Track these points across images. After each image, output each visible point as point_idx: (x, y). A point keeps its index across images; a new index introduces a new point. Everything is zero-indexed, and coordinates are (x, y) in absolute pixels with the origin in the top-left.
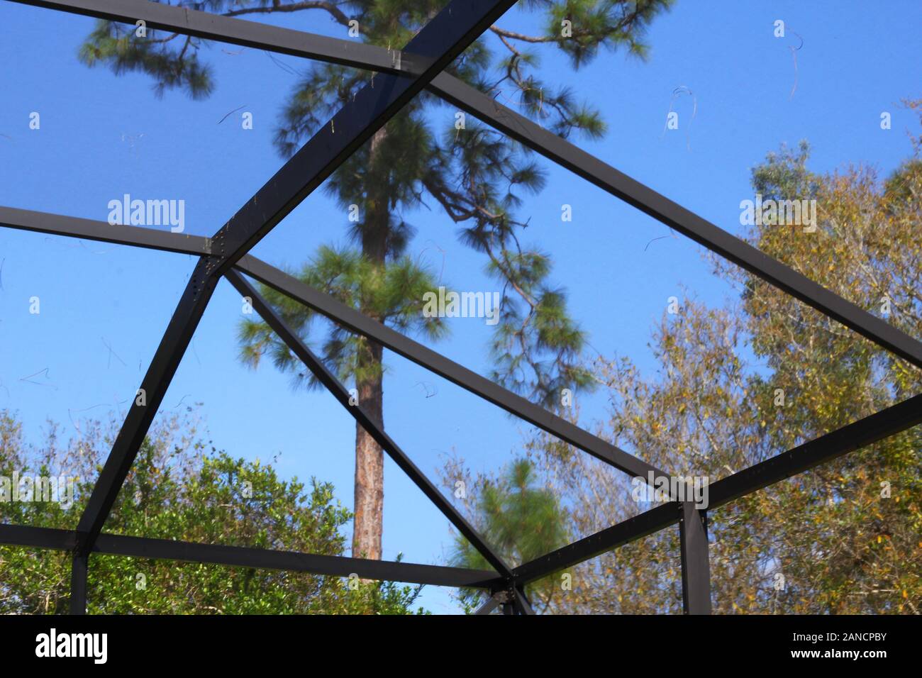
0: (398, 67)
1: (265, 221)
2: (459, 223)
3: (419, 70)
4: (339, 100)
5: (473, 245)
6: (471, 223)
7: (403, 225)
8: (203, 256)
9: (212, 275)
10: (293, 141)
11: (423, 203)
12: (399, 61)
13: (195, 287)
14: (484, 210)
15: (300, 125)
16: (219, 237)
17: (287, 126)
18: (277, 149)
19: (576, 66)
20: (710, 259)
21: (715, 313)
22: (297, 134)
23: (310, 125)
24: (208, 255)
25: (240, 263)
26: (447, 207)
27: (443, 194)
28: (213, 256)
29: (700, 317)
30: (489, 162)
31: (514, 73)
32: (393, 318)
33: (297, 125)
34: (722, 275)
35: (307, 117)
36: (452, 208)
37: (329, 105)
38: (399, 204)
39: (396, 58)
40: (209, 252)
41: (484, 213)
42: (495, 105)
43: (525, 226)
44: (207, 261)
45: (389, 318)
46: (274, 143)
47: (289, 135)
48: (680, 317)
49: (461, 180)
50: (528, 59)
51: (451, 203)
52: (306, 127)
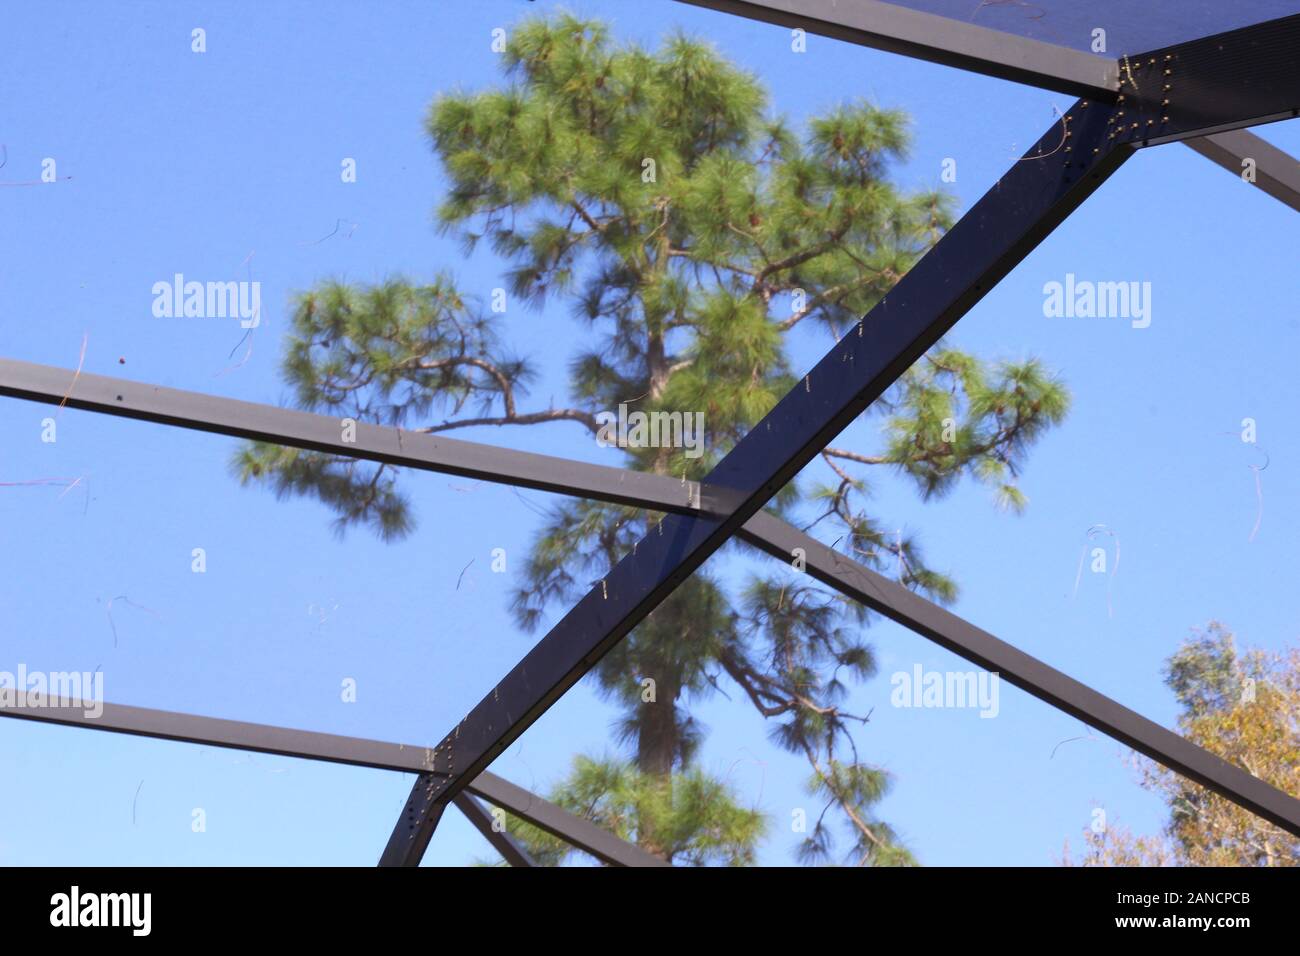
0: (697, 506)
1: (511, 723)
2: (771, 718)
3: (726, 510)
4: (600, 548)
5: (788, 747)
6: (788, 718)
7: (690, 721)
8: (423, 774)
9: (435, 802)
10: (536, 607)
11: (720, 690)
12: (698, 496)
13: (411, 818)
14: (805, 701)
15: (547, 584)
16: (445, 748)
17: (530, 585)
18: (514, 618)
19: (927, 497)
20: (1136, 766)
21: (1145, 842)
22: (542, 597)
23: (559, 584)
24: (429, 773)
25: (475, 784)
26: (753, 694)
27: (748, 678)
28: (436, 774)
29: (1124, 848)
30: (813, 633)
31: (841, 507)
32: (685, 855)
33: (542, 584)
34: (1153, 789)
35: (556, 573)
36: (760, 697)
37: (586, 555)
38: (685, 691)
39: (694, 492)
40: (431, 768)
41: (806, 705)
42: (835, 557)
43: (865, 721)
44: (428, 782)
45: (679, 854)
46: (510, 610)
47: (531, 598)
48: (1095, 849)
49: (771, 658)
50: (860, 487)
51: (758, 690)
52: (555, 586)
